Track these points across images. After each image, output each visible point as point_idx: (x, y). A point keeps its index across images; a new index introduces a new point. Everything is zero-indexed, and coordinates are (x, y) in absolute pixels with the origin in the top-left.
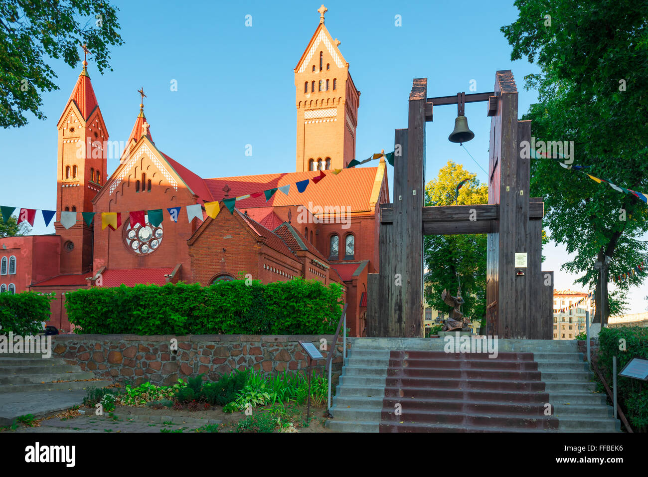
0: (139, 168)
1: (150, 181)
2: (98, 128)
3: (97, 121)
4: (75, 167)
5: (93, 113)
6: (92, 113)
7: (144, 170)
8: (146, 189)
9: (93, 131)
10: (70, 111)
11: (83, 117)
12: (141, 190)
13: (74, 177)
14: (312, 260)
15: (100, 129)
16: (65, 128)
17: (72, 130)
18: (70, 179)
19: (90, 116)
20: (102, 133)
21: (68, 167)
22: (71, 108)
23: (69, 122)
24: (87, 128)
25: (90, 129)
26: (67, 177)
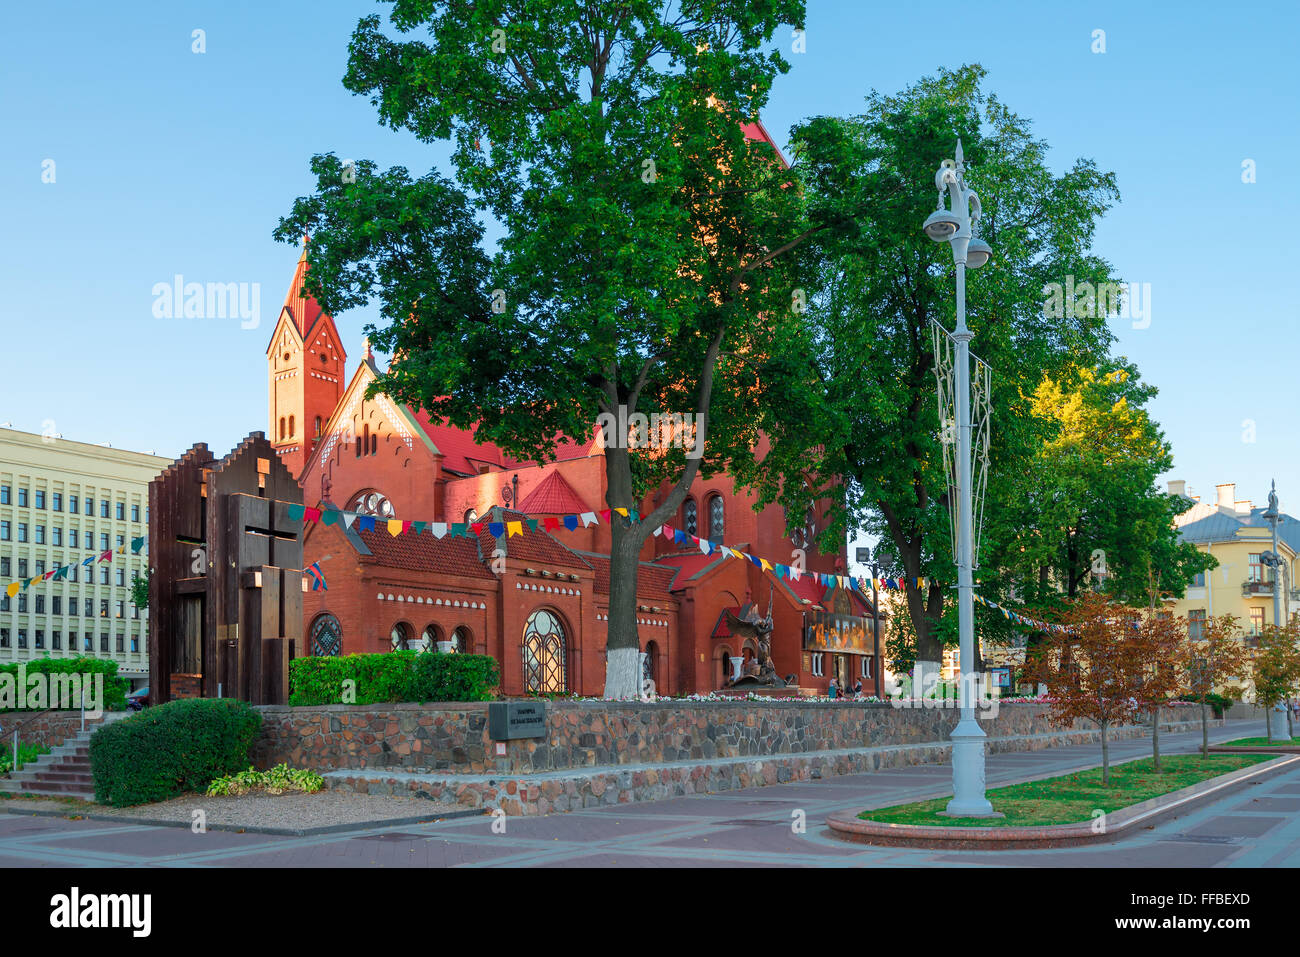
0: (359, 417)
1: (374, 436)
2: (326, 346)
3: (324, 334)
4: (292, 418)
5: (317, 323)
6: (314, 323)
7: (367, 419)
8: (370, 451)
9: (319, 353)
10: (283, 326)
11: (300, 334)
12: (363, 453)
13: (291, 435)
14: (526, 571)
15: (330, 346)
16: (278, 356)
17: (287, 357)
18: (287, 440)
19: (311, 329)
20: (334, 352)
21: (283, 420)
22: (285, 322)
23: (282, 345)
24: (306, 350)
25: (312, 351)
26: (283, 437)
